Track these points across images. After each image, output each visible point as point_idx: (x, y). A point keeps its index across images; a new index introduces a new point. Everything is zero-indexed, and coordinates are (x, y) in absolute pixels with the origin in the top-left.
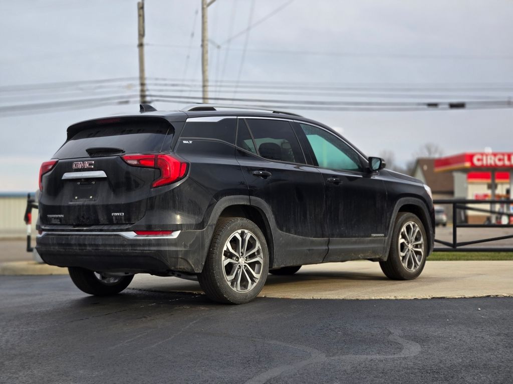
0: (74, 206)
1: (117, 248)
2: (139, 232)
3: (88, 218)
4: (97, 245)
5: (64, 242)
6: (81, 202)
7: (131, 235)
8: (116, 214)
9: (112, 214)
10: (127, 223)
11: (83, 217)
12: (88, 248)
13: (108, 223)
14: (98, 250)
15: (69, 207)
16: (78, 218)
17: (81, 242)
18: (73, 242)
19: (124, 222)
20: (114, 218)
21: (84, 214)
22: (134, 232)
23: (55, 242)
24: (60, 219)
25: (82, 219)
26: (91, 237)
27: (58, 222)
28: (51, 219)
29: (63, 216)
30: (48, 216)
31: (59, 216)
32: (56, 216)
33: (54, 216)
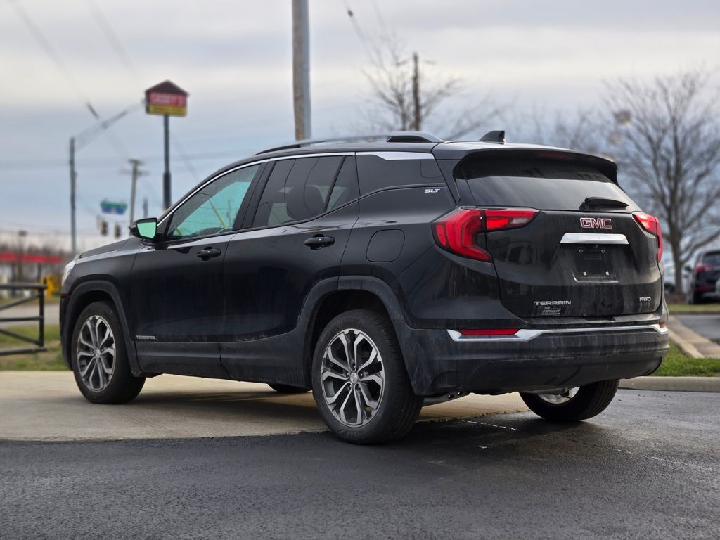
0: (590, 287)
3: (610, 306)
4: (628, 346)
5: (579, 345)
6: (595, 281)
8: (643, 299)
9: (640, 299)
11: (603, 304)
12: (615, 351)
14: (628, 352)
15: (580, 289)
16: (595, 305)
17: (609, 343)
18: (595, 343)
20: (641, 304)
21: (604, 300)
23: (563, 345)
24: (563, 308)
25: (600, 307)
26: (621, 334)
27: (556, 312)
28: (543, 308)
29: (570, 303)
30: (537, 302)
31: (562, 302)
32: (556, 302)
33: (550, 303)
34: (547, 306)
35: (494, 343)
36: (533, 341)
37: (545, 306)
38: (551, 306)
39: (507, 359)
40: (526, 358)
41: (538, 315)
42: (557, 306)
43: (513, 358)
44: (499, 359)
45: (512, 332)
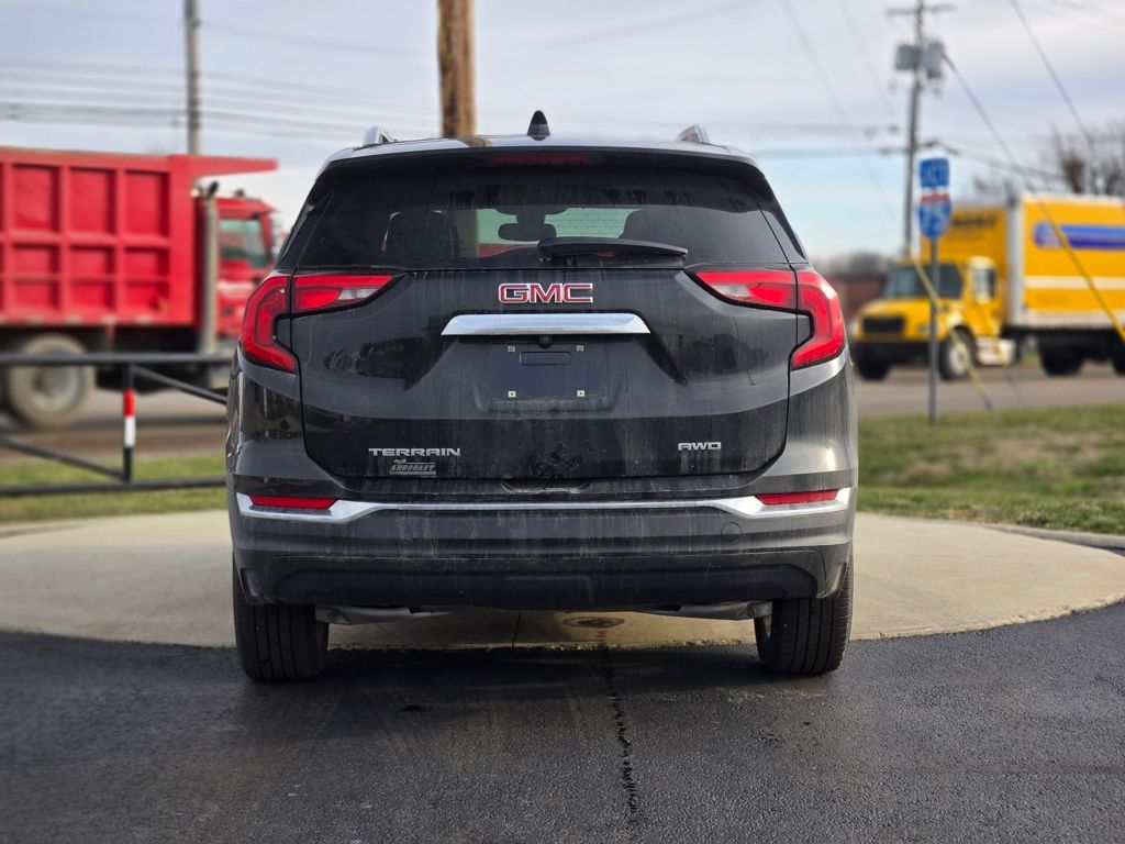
1: (703, 548)
2: (768, 498)
3: (577, 460)
7: (748, 507)
8: (689, 446)
9: (680, 446)
10: (728, 471)
11: (554, 455)
13: (656, 473)
16: (533, 458)
19: (717, 469)
20: (685, 457)
21: (560, 448)
22: (758, 496)
24: (442, 464)
25: (547, 460)
27: (429, 471)
28: (390, 461)
29: (457, 453)
30: (375, 451)
31: (437, 451)
32: (421, 452)
33: (406, 452)
34: (399, 458)
35: (287, 522)
36: (355, 523)
37: (395, 458)
38: (411, 459)
39: (311, 554)
40: (346, 555)
41: (382, 474)
42: (426, 459)
43: (324, 553)
44: (298, 554)
45: (324, 505)
